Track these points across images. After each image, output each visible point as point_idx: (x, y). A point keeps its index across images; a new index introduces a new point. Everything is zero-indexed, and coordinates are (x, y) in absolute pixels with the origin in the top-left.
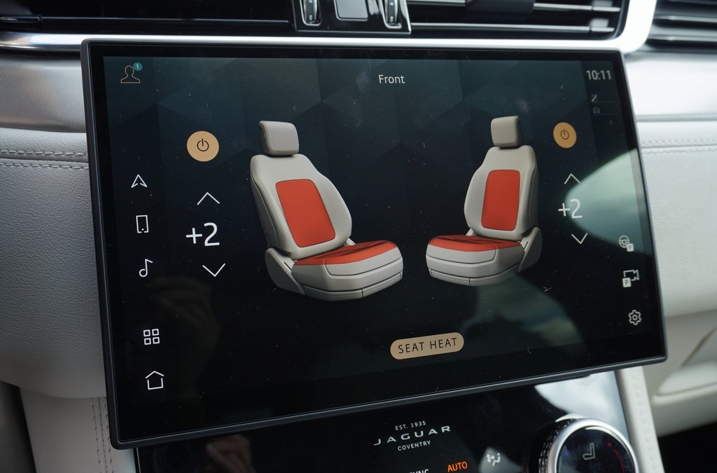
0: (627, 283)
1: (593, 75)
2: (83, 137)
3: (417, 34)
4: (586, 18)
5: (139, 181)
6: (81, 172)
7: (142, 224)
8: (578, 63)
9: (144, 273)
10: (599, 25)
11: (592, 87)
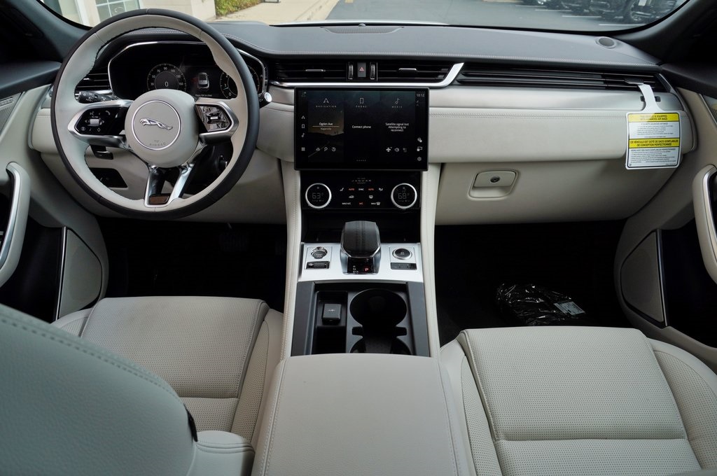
0: (418, 150)
1: (419, 95)
2: (293, 107)
3: (379, 81)
4: (437, 75)
5: (303, 117)
6: (292, 115)
7: (303, 126)
8: (415, 92)
9: (303, 136)
10: (440, 77)
11: (417, 98)
